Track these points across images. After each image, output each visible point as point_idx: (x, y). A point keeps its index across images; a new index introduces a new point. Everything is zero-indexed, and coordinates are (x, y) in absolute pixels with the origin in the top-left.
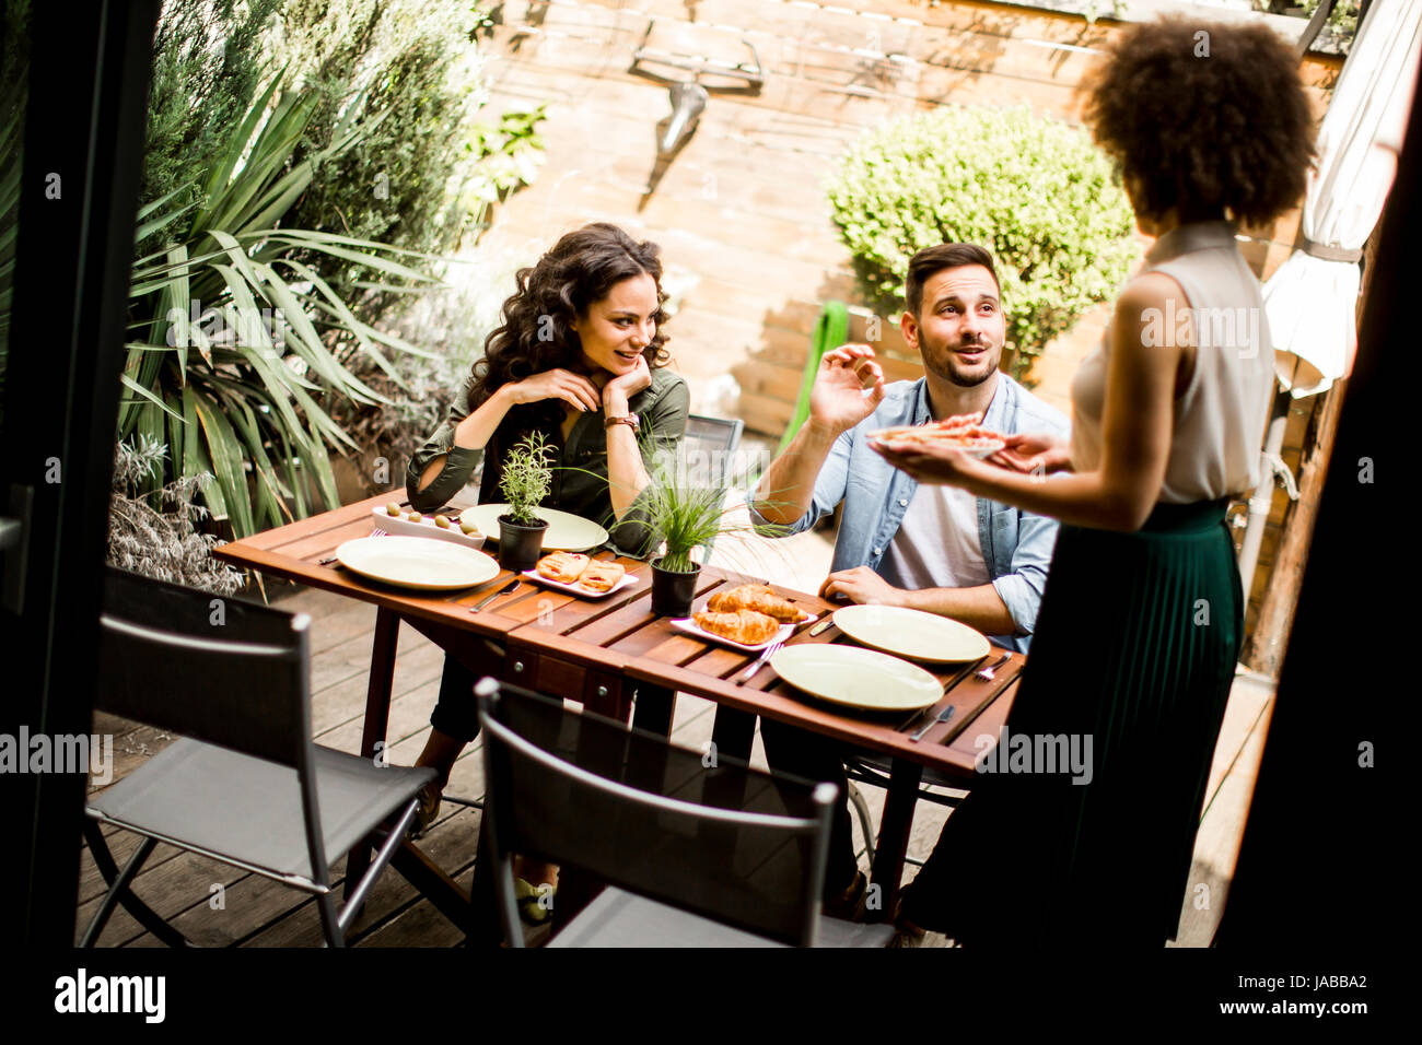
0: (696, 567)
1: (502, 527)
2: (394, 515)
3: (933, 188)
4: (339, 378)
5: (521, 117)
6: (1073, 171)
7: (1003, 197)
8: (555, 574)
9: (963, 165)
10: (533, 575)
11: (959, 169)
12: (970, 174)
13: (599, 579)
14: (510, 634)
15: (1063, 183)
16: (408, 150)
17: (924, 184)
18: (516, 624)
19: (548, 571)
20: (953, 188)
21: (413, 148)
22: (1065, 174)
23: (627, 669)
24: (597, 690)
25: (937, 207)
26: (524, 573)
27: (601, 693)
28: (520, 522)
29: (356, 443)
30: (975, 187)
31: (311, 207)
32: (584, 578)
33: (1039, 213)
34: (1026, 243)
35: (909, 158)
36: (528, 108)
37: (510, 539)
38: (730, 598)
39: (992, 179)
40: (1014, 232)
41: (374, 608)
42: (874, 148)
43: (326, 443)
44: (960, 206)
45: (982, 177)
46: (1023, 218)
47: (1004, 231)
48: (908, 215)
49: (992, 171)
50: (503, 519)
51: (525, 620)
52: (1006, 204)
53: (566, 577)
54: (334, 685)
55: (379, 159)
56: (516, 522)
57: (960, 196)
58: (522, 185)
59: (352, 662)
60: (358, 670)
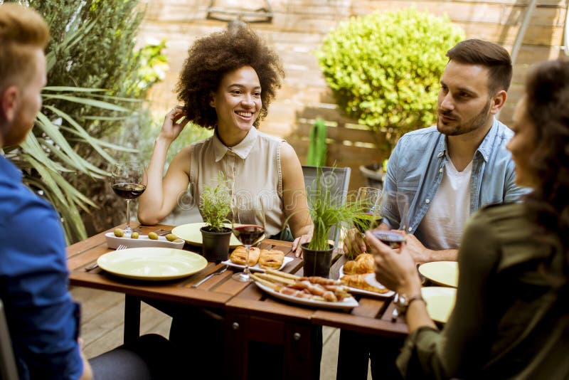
0: (331, 247)
1: (203, 234)
2: (121, 236)
3: (376, 49)
4: (82, 165)
5: (154, 47)
6: (445, 35)
7: (413, 50)
8: (244, 261)
9: (391, 36)
10: (228, 263)
11: (389, 39)
12: (395, 40)
13: (272, 261)
14: (228, 304)
15: (441, 41)
16: (108, 43)
17: (372, 47)
18: (229, 297)
19: (239, 260)
20: (387, 48)
21: (110, 42)
22: (442, 36)
23: (312, 319)
24: (293, 336)
25: (379, 58)
26: (222, 262)
27: (297, 338)
28: (215, 230)
29: (94, 202)
30: (399, 46)
31: (56, 76)
32: (262, 261)
33: (432, 56)
34: (427, 72)
35: (362, 37)
36: (157, 43)
37: (210, 242)
38: (361, 264)
39: (406, 42)
40: (420, 67)
41: (123, 296)
42: (341, 35)
43: (76, 204)
44: (393, 56)
45: (401, 41)
46: (424, 59)
47: (415, 67)
48: (365, 64)
49: (406, 38)
50: (203, 229)
51: (234, 294)
52: (416, 53)
53: (251, 262)
54: (94, 341)
55: (92, 48)
56: (212, 231)
57: (392, 51)
58: (157, 80)
59: (103, 326)
60: (106, 331)
